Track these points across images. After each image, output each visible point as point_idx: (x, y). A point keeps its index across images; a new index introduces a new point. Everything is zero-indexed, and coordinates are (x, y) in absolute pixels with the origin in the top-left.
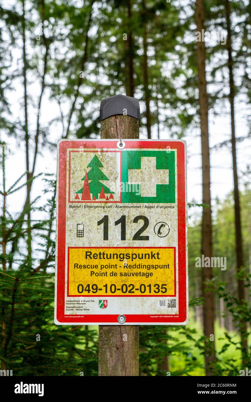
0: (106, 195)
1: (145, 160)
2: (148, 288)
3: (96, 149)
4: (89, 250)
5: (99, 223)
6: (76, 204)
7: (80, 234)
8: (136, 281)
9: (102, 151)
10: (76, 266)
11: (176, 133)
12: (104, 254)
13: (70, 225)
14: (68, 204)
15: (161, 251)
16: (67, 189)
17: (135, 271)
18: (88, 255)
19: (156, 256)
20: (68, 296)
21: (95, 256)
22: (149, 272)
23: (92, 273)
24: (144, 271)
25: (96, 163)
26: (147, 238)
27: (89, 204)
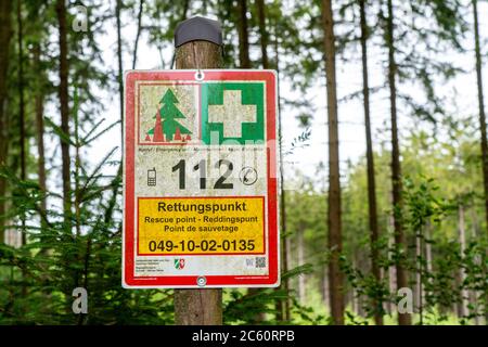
0: (182, 136)
1: (228, 94)
2: (232, 245)
3: (170, 82)
4: (163, 201)
5: (174, 169)
6: (146, 147)
7: (151, 182)
8: (218, 237)
9: (177, 84)
10: (147, 219)
11: (299, 83)
12: (180, 205)
13: (140, 171)
14: (137, 147)
15: (248, 202)
16: (136, 129)
17: (217, 224)
18: (161, 207)
19: (241, 207)
20: (138, 254)
21: (169, 208)
22: (234, 225)
23: (166, 228)
24: (228, 224)
25: (170, 98)
26: (231, 186)
27: (162, 147)
